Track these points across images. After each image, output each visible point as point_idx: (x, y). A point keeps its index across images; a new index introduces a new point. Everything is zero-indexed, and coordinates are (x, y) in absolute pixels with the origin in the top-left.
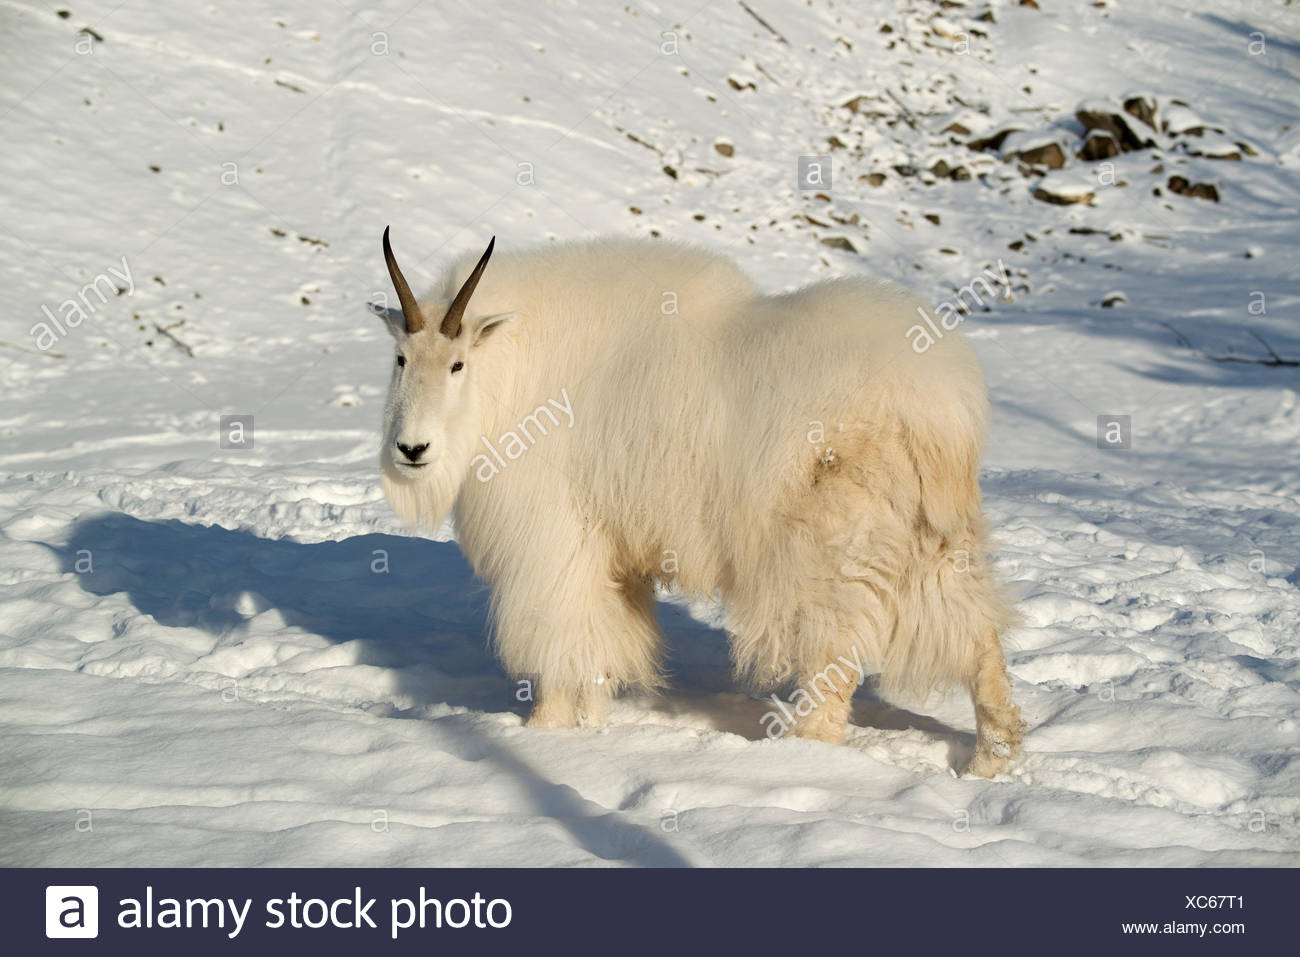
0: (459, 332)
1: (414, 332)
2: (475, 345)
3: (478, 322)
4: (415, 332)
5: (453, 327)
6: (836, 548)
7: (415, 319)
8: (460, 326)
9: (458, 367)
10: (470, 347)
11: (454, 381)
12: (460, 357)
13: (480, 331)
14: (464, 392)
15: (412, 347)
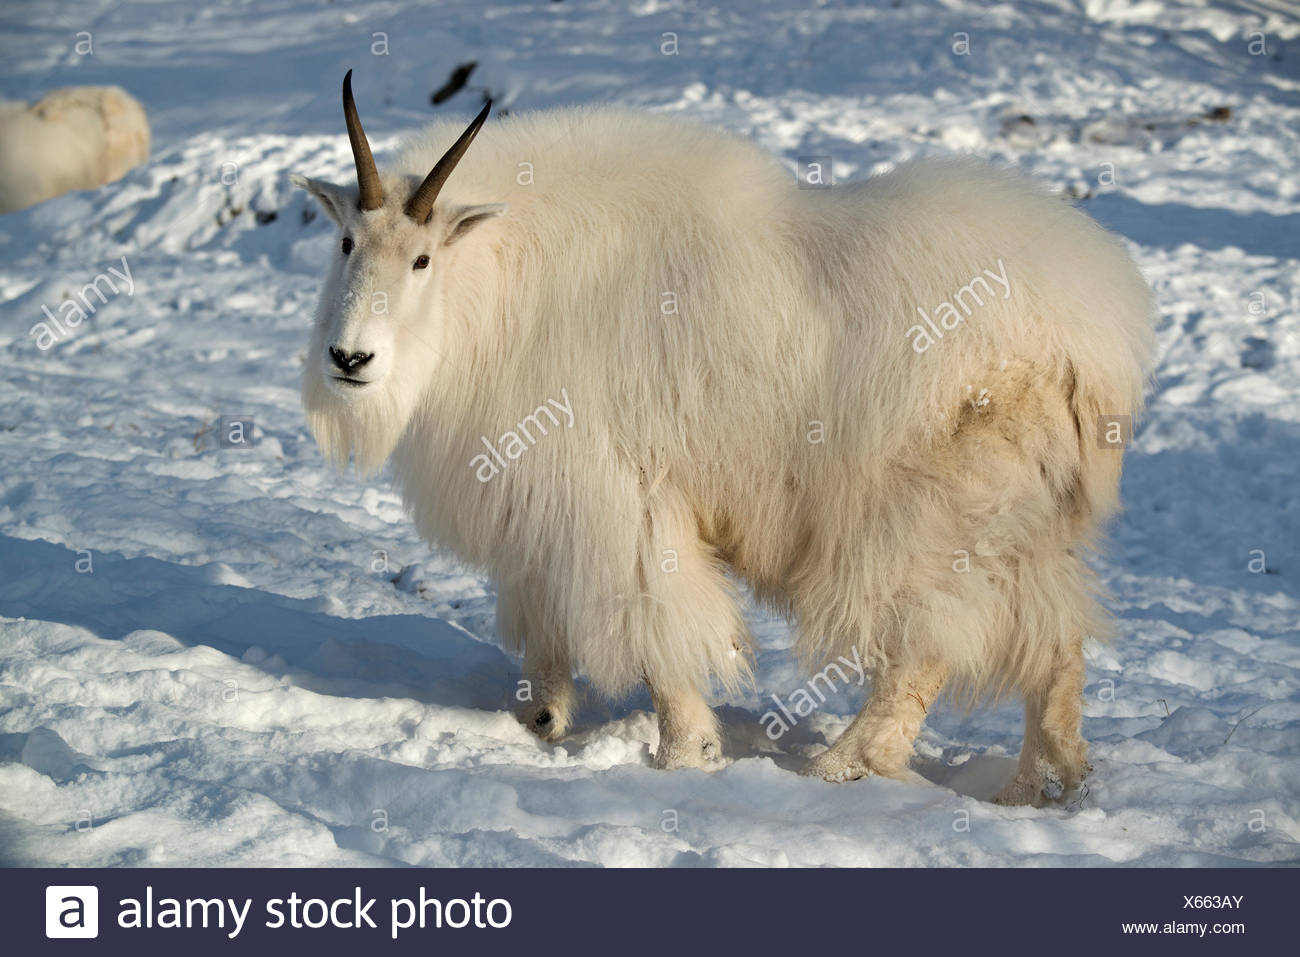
0: (428, 219)
1: (369, 209)
2: (447, 243)
3: (454, 212)
4: (371, 209)
5: (423, 209)
6: (975, 519)
7: (374, 192)
8: (431, 211)
9: (422, 262)
10: (440, 245)
11: (415, 281)
12: (427, 249)
13: (456, 224)
14: (425, 299)
15: (365, 225)
